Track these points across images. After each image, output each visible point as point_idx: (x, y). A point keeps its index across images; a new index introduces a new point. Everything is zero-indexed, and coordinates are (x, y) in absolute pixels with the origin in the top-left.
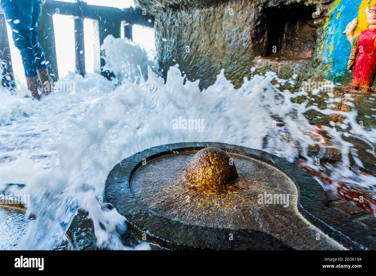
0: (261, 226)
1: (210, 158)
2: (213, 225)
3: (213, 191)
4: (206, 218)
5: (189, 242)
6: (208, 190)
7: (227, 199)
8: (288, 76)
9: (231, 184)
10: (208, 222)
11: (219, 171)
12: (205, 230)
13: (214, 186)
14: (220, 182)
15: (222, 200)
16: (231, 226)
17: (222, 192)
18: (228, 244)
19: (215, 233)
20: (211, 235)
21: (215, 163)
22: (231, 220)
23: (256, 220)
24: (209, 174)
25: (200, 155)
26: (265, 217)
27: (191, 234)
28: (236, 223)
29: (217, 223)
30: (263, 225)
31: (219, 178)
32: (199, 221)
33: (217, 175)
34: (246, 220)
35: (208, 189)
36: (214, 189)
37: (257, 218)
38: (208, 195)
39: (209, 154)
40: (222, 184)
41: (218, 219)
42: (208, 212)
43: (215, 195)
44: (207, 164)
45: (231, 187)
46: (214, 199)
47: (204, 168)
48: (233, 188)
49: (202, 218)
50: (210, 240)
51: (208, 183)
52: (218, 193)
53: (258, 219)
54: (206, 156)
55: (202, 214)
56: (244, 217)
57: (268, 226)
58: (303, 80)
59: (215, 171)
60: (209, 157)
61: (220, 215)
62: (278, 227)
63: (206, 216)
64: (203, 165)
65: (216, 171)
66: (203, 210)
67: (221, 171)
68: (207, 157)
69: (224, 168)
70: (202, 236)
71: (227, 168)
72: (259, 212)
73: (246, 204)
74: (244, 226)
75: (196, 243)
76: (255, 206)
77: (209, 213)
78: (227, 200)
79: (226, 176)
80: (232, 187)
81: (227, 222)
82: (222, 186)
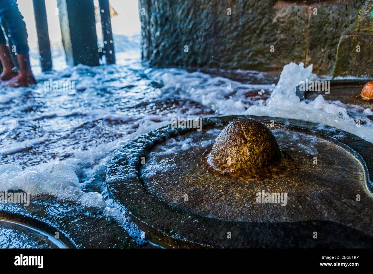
0: (326, 215)
1: (245, 133)
2: (262, 220)
3: (253, 177)
4: (250, 212)
5: (236, 244)
6: (245, 176)
7: (274, 185)
8: (323, 23)
9: (275, 166)
10: (255, 217)
11: (259, 150)
12: (255, 226)
13: (253, 170)
14: (260, 164)
15: (268, 187)
16: (286, 219)
17: (264, 176)
18: (290, 241)
19: (269, 230)
20: (265, 233)
21: (251, 139)
22: (284, 211)
23: (317, 208)
24: (245, 154)
25: (231, 131)
26: (329, 203)
27: (237, 234)
28: (292, 214)
29: (267, 217)
30: (328, 214)
31: (260, 159)
32: (243, 217)
33: (256, 154)
34: (304, 209)
35: (246, 174)
36: (254, 174)
37: (318, 206)
38: (247, 182)
39: (242, 127)
40: (263, 166)
41: (267, 211)
42: (252, 203)
43: (256, 181)
44: (241, 141)
45: (275, 170)
46: (256, 187)
47: (237, 147)
48: (279, 170)
49: (245, 212)
50: (265, 238)
51: (245, 166)
52: (260, 179)
53: (320, 207)
54: (239, 131)
55: (245, 207)
56: (301, 207)
57: (335, 214)
58: (343, 26)
59: (252, 150)
60: (242, 131)
61: (268, 207)
62: (349, 214)
63: (250, 209)
64: (236, 143)
65: (254, 150)
66: (245, 201)
67: (261, 149)
68: (241, 132)
69: (264, 144)
70: (252, 235)
71: (268, 145)
72: (319, 197)
73: (301, 189)
74: (304, 218)
75: (246, 244)
76: (312, 191)
77: (253, 205)
78: (275, 187)
79: (268, 155)
80: (277, 169)
81: (279, 215)
82: (264, 169)
